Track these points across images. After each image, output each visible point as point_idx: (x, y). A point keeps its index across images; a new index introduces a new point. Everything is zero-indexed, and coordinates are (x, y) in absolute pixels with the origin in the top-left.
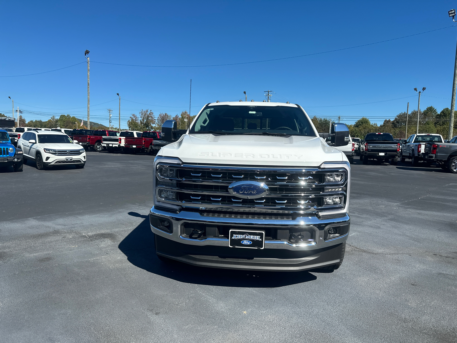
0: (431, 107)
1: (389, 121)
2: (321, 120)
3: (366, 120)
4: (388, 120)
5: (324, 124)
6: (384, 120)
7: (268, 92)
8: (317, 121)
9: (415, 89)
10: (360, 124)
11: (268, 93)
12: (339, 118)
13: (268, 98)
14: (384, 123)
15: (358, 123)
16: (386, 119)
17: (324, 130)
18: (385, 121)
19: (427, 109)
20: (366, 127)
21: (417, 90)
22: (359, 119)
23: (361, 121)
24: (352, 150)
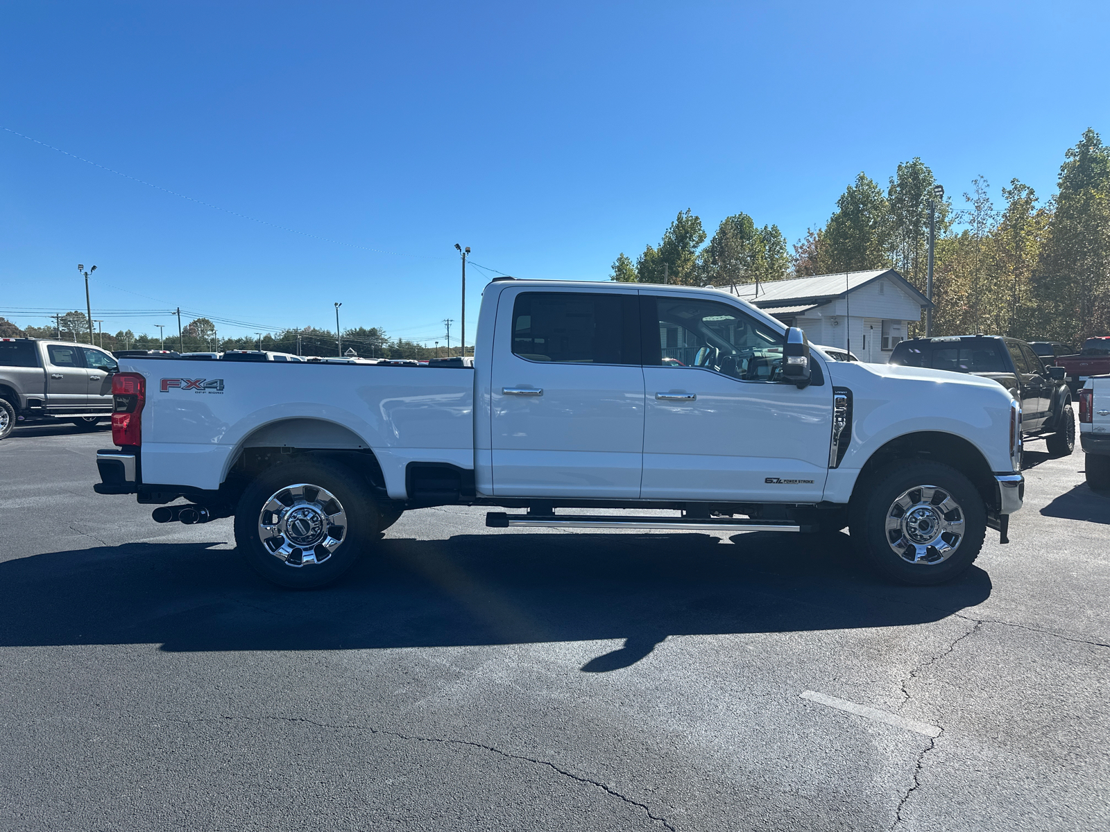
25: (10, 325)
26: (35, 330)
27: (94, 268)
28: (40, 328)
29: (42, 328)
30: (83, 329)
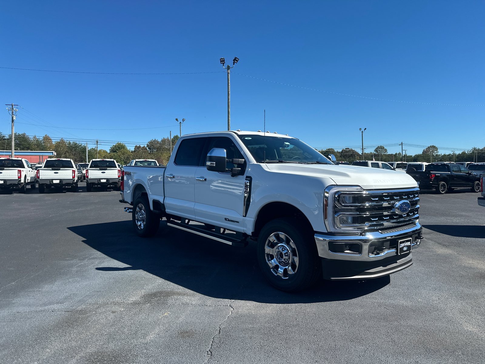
0: (177, 135)
1: (140, 147)
2: (70, 143)
3: (122, 145)
4: (138, 145)
5: (74, 148)
6: (135, 145)
7: (12, 105)
8: (65, 144)
9: (177, 120)
10: (117, 149)
11: (12, 107)
12: (97, 142)
13: (12, 113)
14: (135, 149)
15: (115, 148)
16: (137, 145)
17: (75, 154)
18: (136, 147)
19: (174, 137)
20: (124, 152)
21: (178, 121)
22: (115, 144)
23: (118, 146)
24: (119, 177)
25: (356, 152)
26: (367, 154)
27: (365, 129)
28: (368, 153)
29: (369, 153)
30: (383, 153)
